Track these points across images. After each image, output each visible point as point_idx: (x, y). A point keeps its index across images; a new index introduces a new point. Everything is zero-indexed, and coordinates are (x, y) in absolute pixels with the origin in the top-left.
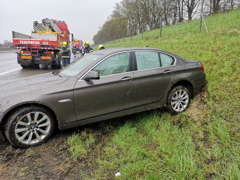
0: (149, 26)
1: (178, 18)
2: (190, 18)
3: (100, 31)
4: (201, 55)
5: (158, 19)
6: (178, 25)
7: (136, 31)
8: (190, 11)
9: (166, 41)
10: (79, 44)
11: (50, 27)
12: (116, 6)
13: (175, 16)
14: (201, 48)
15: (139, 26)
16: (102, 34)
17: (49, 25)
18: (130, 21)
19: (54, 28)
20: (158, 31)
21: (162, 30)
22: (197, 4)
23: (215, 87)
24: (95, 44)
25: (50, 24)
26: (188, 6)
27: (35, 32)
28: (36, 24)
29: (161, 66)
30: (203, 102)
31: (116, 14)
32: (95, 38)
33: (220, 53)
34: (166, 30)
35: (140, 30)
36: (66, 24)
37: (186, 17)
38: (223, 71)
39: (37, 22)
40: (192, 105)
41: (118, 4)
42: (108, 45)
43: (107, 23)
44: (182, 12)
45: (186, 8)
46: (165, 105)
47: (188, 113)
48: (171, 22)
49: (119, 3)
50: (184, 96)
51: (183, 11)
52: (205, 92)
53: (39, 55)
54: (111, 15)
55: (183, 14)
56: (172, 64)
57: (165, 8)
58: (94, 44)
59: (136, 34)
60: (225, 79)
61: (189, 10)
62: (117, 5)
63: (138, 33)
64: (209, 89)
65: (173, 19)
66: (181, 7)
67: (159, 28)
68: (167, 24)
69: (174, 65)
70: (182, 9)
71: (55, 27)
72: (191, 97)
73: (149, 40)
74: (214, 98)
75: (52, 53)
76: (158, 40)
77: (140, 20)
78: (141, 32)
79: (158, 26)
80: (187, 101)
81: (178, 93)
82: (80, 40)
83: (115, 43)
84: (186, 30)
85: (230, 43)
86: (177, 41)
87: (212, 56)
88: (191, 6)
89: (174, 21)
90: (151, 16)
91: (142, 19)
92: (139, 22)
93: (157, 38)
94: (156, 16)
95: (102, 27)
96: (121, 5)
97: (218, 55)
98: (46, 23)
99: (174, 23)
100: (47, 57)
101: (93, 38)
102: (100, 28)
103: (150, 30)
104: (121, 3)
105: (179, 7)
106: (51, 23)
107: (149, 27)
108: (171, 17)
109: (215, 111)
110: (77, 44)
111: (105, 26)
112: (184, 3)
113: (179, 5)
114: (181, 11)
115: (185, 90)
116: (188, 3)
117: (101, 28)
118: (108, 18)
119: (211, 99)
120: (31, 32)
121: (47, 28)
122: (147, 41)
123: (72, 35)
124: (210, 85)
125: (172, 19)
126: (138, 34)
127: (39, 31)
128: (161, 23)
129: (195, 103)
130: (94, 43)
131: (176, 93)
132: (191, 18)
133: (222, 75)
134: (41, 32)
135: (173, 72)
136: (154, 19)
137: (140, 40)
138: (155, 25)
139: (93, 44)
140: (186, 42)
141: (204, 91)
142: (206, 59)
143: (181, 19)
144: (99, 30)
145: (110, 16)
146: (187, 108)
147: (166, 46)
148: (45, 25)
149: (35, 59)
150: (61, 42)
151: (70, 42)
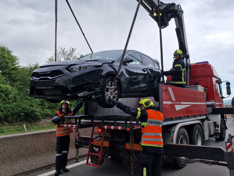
149: (118, 147)
150: (182, 103)
151: (224, 98)
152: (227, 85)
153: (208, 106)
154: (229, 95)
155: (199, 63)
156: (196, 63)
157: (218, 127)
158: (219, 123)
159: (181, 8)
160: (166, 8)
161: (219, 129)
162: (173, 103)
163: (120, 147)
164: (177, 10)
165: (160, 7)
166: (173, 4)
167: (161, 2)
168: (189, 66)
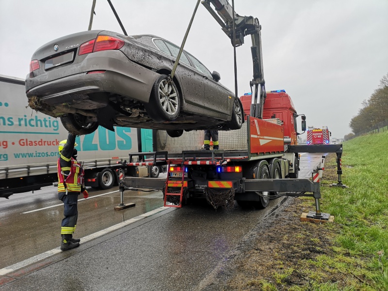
3: (365, 109)
10: (322, 135)
16: (370, 114)
24: (356, 133)
32: (355, 122)
36: (287, 96)
43: (380, 91)
58: (354, 134)
75: (237, 169)
82: (325, 128)
95: (369, 101)
100: (223, 182)
101: (350, 122)
102: (364, 103)
110: (318, 137)
111: (374, 98)
117: (366, 103)
118: (383, 82)
123: (304, 118)
130: (353, 131)
139: (351, 134)
144: (362, 107)
149: (196, 187)
150: (265, 137)
151: (299, 134)
152: (302, 119)
153: (286, 143)
154: (304, 131)
155: (274, 91)
156: (271, 92)
157: (292, 166)
158: (293, 162)
159: (258, 23)
160: (243, 22)
161: (293, 168)
162: (258, 137)
163: (199, 187)
164: (255, 25)
165: (236, 22)
166: (251, 18)
167: (237, 15)
168: (263, 95)
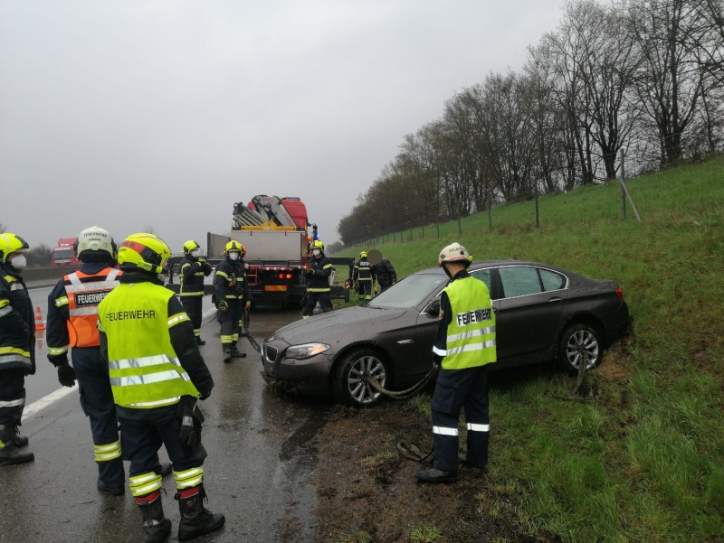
0: (503, 191)
1: (579, 173)
2: (611, 172)
3: (360, 207)
4: (624, 268)
5: (525, 175)
6: (581, 192)
7: (465, 205)
8: (609, 155)
9: (551, 238)
11: (271, 214)
12: (406, 143)
13: (571, 166)
14: (626, 256)
15: (475, 192)
16: (366, 215)
17: (267, 209)
18: (447, 180)
19: (279, 217)
20: (528, 207)
21: (539, 204)
22: (627, 138)
23: (646, 327)
24: (345, 243)
25: (270, 207)
26: (603, 145)
27: (239, 229)
28: (239, 209)
29: (543, 290)
30: (625, 352)
31: (406, 163)
32: (345, 225)
33: (657, 265)
34: (549, 207)
35: (477, 203)
36: (303, 206)
37: (600, 172)
38: (661, 297)
39: (241, 203)
40: (607, 358)
41: (413, 137)
42: (388, 245)
43: (381, 185)
44: (589, 158)
45: (597, 148)
46: (556, 357)
47: (600, 371)
48: (562, 183)
49: (415, 134)
50: (589, 342)
51: (592, 156)
52: (630, 337)
53: (261, 282)
54: (392, 165)
55: (593, 165)
56: (563, 286)
57: (542, 146)
58: (342, 243)
59: (465, 213)
60: (664, 311)
61: (604, 153)
62: (410, 139)
63: (472, 209)
64: (636, 330)
65: (567, 173)
66: (585, 145)
67: (530, 198)
68: (552, 188)
69: (566, 288)
70: (589, 152)
71: (281, 212)
72: (604, 346)
73: (509, 235)
74: (642, 344)
75: (288, 276)
76: (531, 235)
77: (474, 176)
78: (480, 208)
79: (527, 194)
80: (596, 352)
81: (578, 336)
83: (411, 239)
84: (599, 208)
85: (677, 246)
86: (575, 238)
87: (644, 272)
88: (610, 144)
89: (569, 180)
90: (506, 167)
91: (480, 174)
92: (474, 181)
93: (528, 229)
94: (518, 167)
95: (365, 196)
96: (419, 140)
97: (653, 270)
98: (261, 205)
99: (569, 186)
102: (359, 198)
103: (507, 205)
104: (420, 133)
105: (580, 146)
106: (273, 206)
107: (501, 194)
108: (561, 168)
109: (642, 363)
112: (591, 138)
113: (578, 141)
114: (585, 156)
115: (591, 332)
116: (603, 137)
117: (362, 199)
118: (384, 174)
119: (637, 345)
120: (231, 228)
121: (264, 216)
122: (506, 235)
124: (638, 323)
125: (564, 175)
126: (471, 212)
127: (246, 226)
128: (535, 185)
129: (611, 356)
130: (343, 240)
131: (574, 335)
132: (615, 172)
133: (658, 305)
134: (252, 226)
135: (565, 300)
136: (516, 173)
137: (486, 233)
138: (519, 191)
139: (337, 244)
140: (596, 242)
141: (628, 334)
142: (632, 277)
143: (588, 177)
144: (356, 204)
145: (390, 168)
146: (598, 363)
147: (552, 251)
148: (258, 211)
